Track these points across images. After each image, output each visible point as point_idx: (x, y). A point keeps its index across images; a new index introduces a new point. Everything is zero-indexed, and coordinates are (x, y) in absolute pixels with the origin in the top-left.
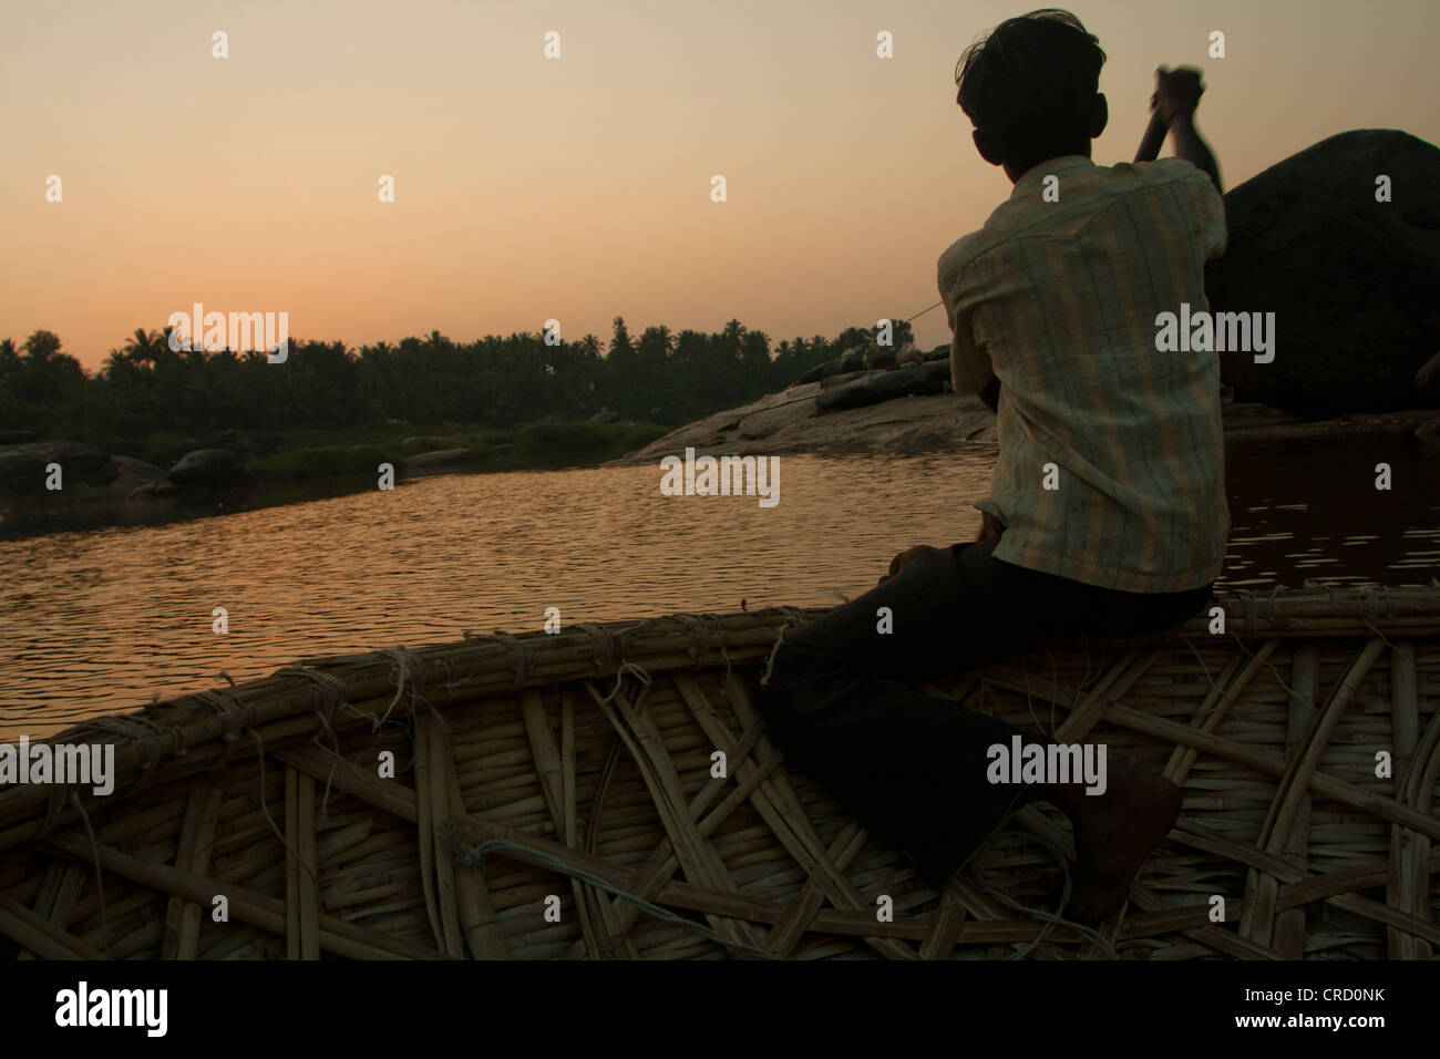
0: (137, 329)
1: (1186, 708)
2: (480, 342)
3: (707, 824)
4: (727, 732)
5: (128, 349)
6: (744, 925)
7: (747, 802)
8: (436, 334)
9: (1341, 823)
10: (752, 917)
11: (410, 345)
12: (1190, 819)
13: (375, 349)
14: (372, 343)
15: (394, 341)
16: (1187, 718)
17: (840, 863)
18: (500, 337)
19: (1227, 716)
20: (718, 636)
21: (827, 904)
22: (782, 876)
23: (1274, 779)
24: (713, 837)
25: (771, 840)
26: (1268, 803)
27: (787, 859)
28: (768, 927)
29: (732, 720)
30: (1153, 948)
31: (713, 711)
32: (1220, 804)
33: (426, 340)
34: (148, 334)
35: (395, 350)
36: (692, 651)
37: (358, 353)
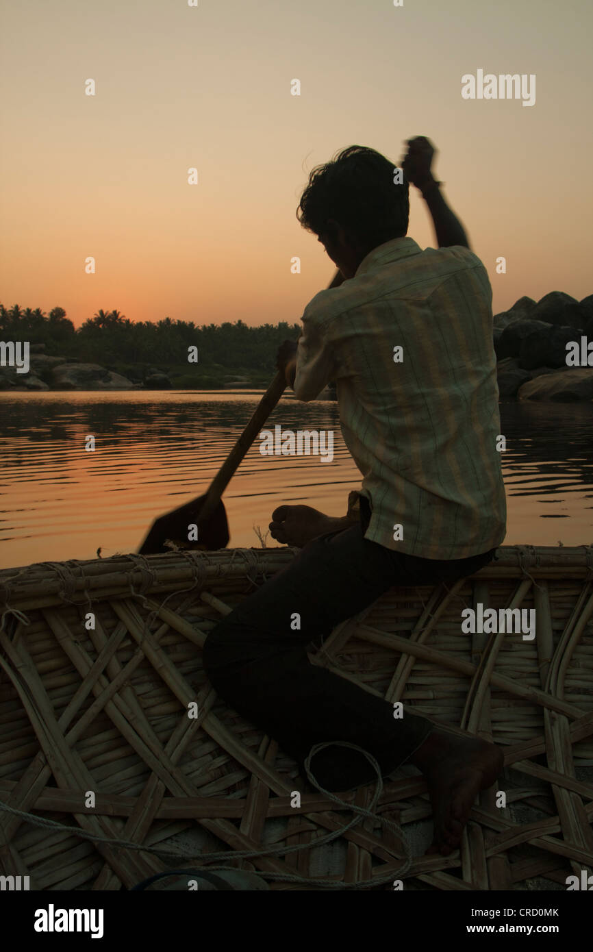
0: (100, 309)
1: (406, 626)
2: (262, 327)
3: (73, 734)
4: (86, 655)
5: (95, 319)
6: (106, 820)
7: (103, 711)
8: (240, 321)
9: (509, 706)
10: (111, 812)
11: (227, 326)
12: (413, 707)
13: (209, 327)
14: (208, 324)
15: (219, 324)
16: (407, 634)
17: (174, 758)
18: (272, 325)
19: (434, 632)
20: (81, 581)
21: (167, 793)
22: (130, 771)
23: (467, 678)
24: (78, 745)
25: (121, 741)
26: (464, 694)
27: (133, 756)
28: (124, 819)
29: (89, 645)
30: (401, 810)
31: (74, 639)
32: (431, 695)
33: (234, 324)
34: (105, 312)
35: (219, 328)
36: (62, 594)
37: (200, 328)
